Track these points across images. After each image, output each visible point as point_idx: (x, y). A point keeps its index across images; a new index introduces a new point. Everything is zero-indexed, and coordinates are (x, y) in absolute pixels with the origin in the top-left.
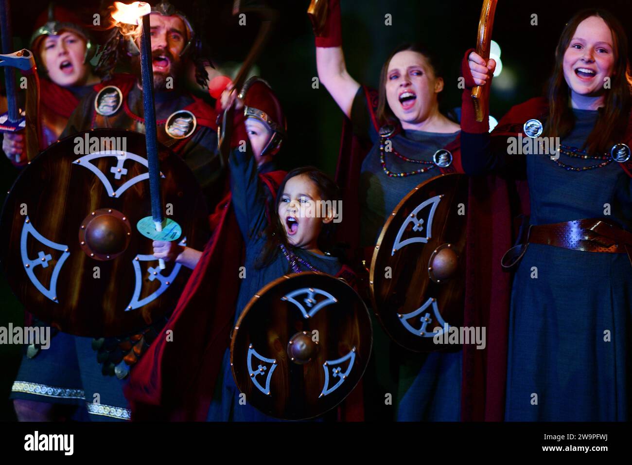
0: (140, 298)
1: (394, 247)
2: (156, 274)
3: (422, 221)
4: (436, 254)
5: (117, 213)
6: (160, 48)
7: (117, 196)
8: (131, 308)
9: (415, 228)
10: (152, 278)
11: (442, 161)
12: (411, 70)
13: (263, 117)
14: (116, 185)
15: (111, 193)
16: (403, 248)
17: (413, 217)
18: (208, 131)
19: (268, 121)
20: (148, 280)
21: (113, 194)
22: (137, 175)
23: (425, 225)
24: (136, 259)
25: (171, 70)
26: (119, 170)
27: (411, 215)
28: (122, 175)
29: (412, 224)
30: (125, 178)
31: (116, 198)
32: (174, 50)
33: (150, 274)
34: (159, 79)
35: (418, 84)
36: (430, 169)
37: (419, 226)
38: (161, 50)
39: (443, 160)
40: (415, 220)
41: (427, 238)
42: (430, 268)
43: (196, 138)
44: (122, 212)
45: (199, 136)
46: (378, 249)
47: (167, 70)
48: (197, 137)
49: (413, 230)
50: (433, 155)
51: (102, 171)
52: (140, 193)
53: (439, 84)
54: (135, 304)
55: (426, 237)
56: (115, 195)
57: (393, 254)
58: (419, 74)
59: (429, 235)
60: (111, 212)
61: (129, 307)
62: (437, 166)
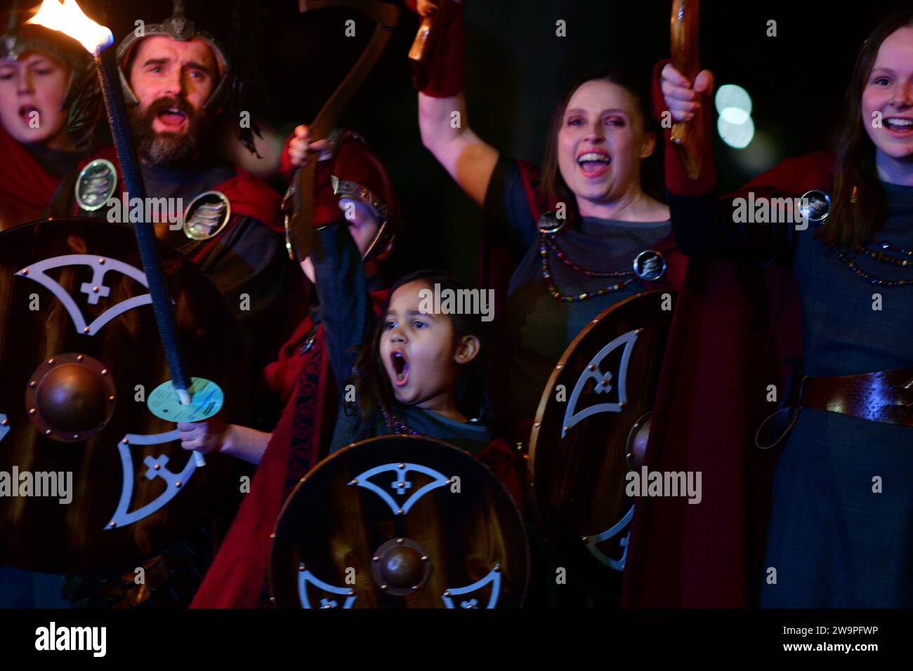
0: (131, 510)
1: (565, 422)
2: (158, 469)
3: (608, 375)
4: (637, 430)
5: (92, 362)
6: (170, 95)
7: (92, 333)
8: (115, 525)
9: (598, 389)
10: (151, 475)
11: (649, 271)
12: (606, 116)
13: (365, 196)
14: (90, 313)
15: (81, 327)
16: (581, 423)
17: (592, 369)
18: (252, 224)
19: (373, 202)
20: (144, 478)
21: (86, 329)
22: (127, 298)
23: (614, 382)
24: (124, 440)
25: (189, 129)
26: (95, 289)
27: (590, 367)
28: (101, 298)
29: (592, 382)
30: (105, 303)
31: (90, 336)
32: (194, 98)
33: (147, 468)
34: (169, 146)
35: (616, 139)
36: (629, 283)
37: (605, 385)
38: (171, 99)
39: (649, 268)
40: (596, 374)
41: (621, 404)
42: (629, 455)
43: (229, 238)
44: (99, 359)
45: (235, 233)
46: (538, 428)
47: (182, 128)
48: (232, 233)
49: (594, 393)
50: (635, 258)
51: (67, 289)
52: (132, 328)
53: (647, 143)
54: (121, 518)
55: (617, 402)
56: (88, 331)
57: (563, 435)
58: (619, 123)
59: (623, 399)
60: (82, 359)
61: (112, 523)
62: (639, 278)
